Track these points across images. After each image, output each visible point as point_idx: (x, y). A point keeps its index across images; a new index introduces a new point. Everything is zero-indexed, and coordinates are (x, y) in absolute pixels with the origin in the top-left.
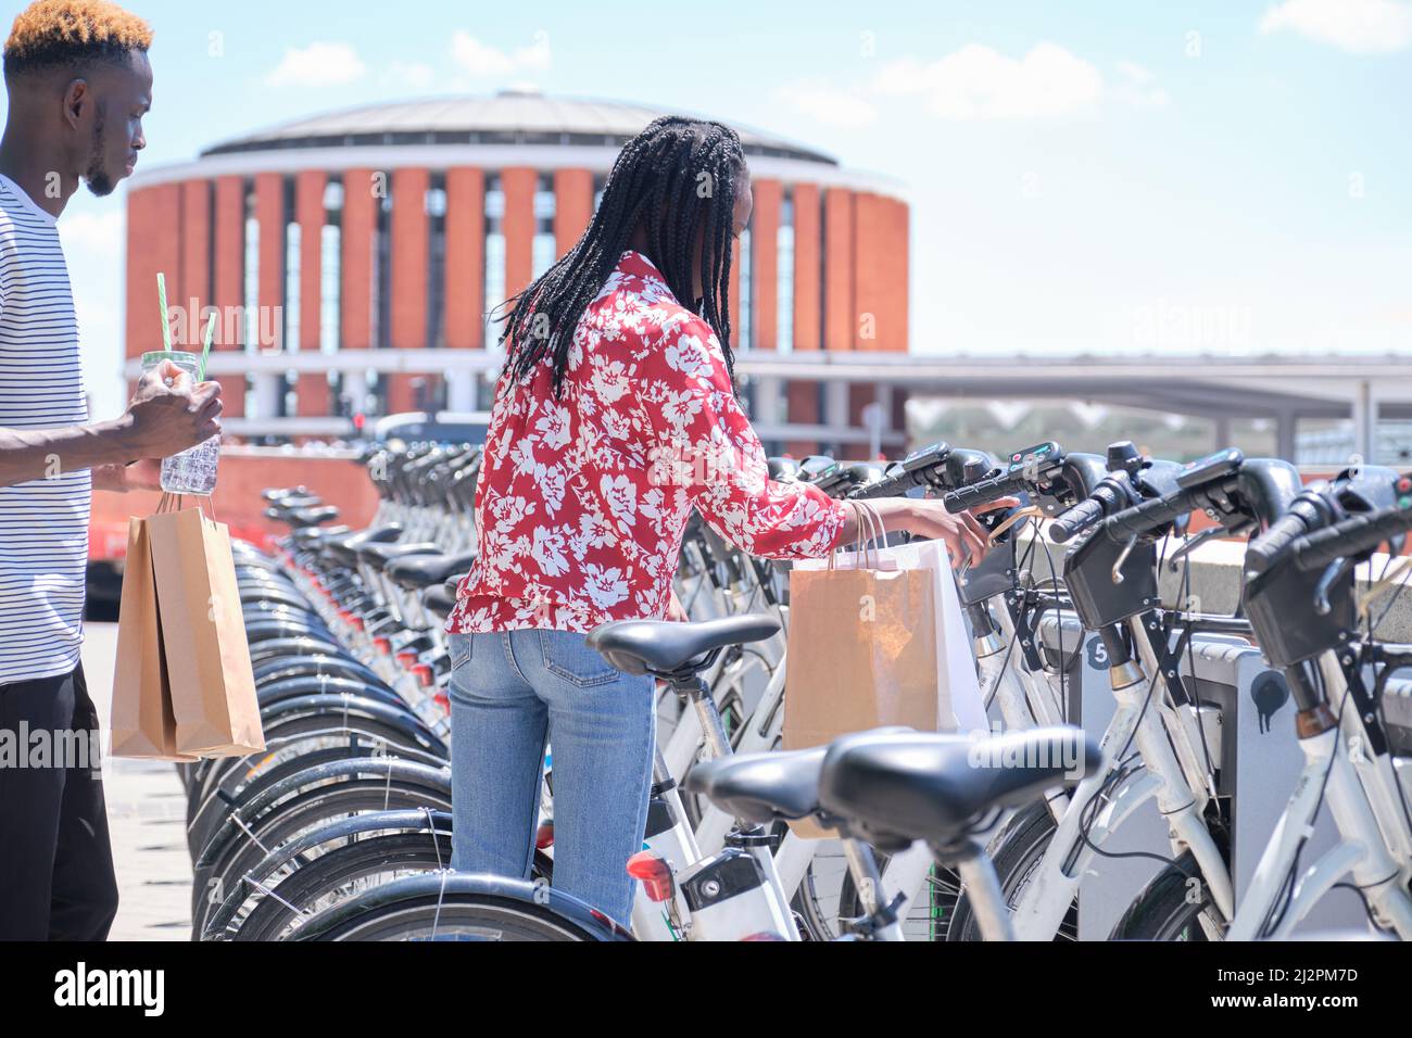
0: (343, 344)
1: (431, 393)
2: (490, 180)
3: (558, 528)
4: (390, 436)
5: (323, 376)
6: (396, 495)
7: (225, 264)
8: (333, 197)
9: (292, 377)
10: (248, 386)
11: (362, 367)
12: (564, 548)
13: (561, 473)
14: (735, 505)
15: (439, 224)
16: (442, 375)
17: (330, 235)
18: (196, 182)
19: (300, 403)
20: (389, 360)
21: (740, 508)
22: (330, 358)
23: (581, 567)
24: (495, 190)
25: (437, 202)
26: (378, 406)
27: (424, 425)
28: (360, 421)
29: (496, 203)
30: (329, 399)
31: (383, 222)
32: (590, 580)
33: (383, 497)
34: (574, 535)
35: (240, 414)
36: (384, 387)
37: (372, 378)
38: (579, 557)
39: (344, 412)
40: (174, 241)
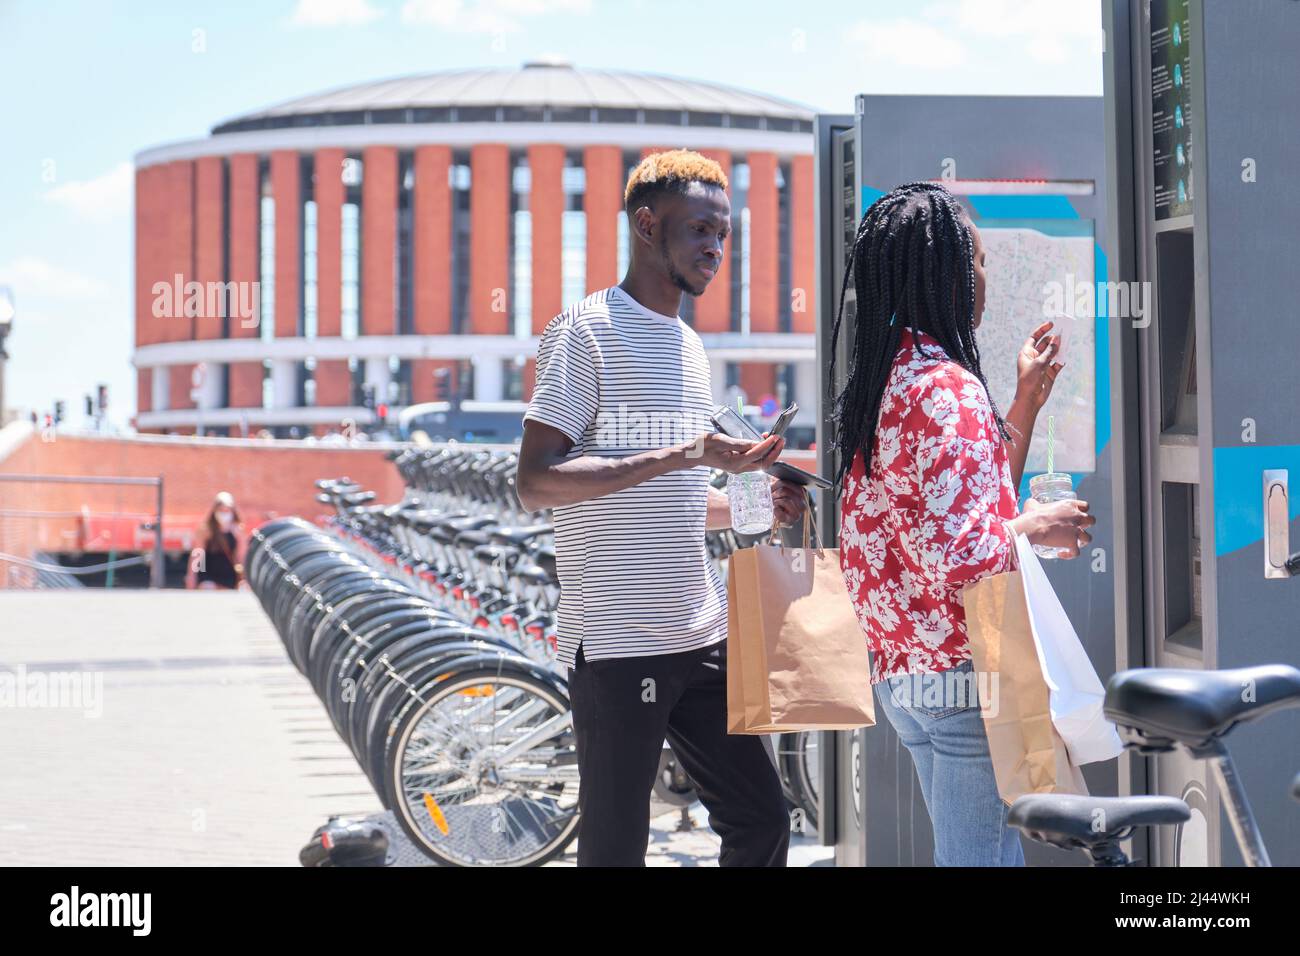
0: (363, 330)
1: (458, 381)
2: (516, 157)
3: (883, 585)
4: (414, 426)
5: (345, 362)
6: (417, 484)
7: (239, 246)
8: (351, 173)
9: (311, 364)
10: (266, 373)
11: (383, 353)
12: (891, 602)
13: (881, 536)
14: (935, 546)
15: (463, 200)
16: (469, 361)
17: (350, 212)
18: (209, 160)
19: (319, 391)
20: (412, 347)
21: (939, 549)
22: (349, 345)
23: (907, 616)
24: (522, 166)
25: (462, 178)
26: (400, 393)
27: (447, 414)
28: (383, 412)
29: (523, 179)
30: (351, 386)
31: (405, 200)
32: (917, 625)
33: (407, 485)
34: (897, 588)
35: (259, 404)
36: (405, 372)
37: (394, 364)
38: (904, 607)
39: (367, 402)
40: (187, 222)
